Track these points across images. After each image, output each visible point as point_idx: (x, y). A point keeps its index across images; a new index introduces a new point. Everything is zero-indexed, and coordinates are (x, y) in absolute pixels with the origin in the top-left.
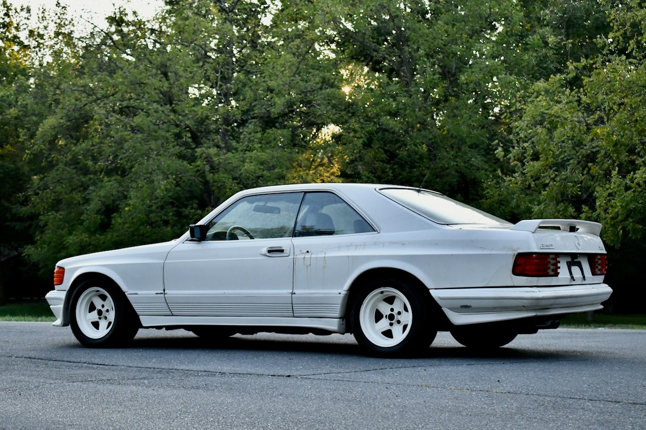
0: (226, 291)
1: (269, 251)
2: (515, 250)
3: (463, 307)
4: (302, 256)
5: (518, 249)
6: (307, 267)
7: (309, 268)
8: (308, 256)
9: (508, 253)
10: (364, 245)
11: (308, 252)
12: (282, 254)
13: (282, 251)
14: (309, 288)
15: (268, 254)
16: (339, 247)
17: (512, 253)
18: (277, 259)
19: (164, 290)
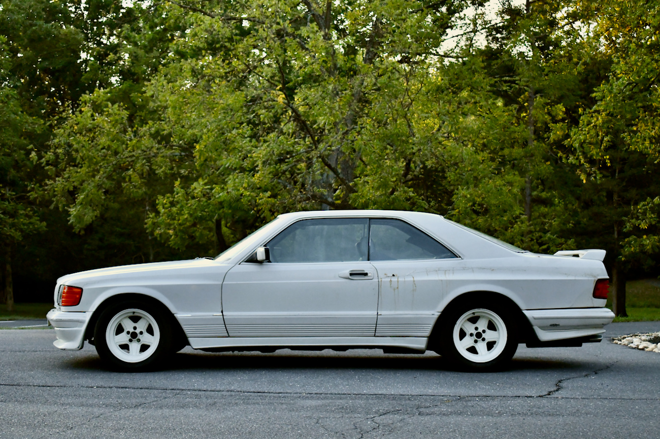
0: (301, 313)
1: (351, 274)
2: (595, 277)
3: (551, 325)
4: (389, 279)
5: (598, 275)
6: (394, 290)
7: (396, 290)
8: (394, 279)
9: (590, 279)
10: (453, 270)
11: (393, 275)
12: (366, 278)
13: (366, 274)
14: (396, 309)
15: (350, 277)
16: (427, 271)
17: (593, 279)
18: (359, 282)
19: (222, 312)
